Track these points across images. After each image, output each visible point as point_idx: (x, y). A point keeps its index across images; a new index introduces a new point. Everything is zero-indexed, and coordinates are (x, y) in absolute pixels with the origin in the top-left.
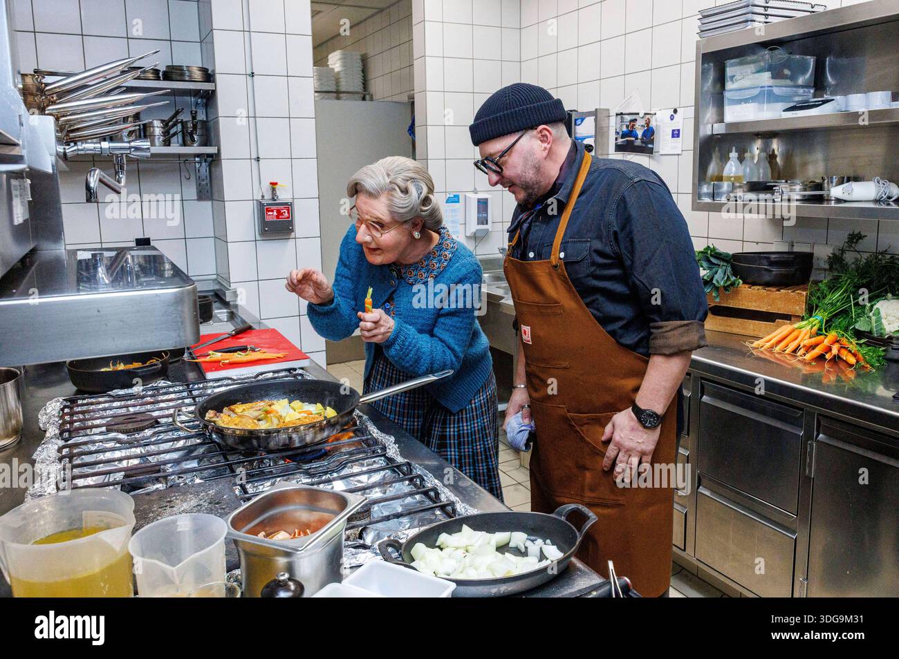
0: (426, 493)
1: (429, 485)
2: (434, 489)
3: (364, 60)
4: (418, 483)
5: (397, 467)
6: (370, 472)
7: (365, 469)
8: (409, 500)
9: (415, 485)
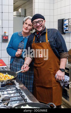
0: (22, 96)
1: (23, 95)
2: (24, 96)
3: (25, 10)
4: (21, 94)
5: (18, 90)
6: (12, 90)
7: (11, 89)
8: (19, 97)
9: (20, 94)
